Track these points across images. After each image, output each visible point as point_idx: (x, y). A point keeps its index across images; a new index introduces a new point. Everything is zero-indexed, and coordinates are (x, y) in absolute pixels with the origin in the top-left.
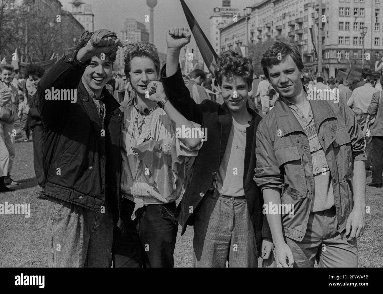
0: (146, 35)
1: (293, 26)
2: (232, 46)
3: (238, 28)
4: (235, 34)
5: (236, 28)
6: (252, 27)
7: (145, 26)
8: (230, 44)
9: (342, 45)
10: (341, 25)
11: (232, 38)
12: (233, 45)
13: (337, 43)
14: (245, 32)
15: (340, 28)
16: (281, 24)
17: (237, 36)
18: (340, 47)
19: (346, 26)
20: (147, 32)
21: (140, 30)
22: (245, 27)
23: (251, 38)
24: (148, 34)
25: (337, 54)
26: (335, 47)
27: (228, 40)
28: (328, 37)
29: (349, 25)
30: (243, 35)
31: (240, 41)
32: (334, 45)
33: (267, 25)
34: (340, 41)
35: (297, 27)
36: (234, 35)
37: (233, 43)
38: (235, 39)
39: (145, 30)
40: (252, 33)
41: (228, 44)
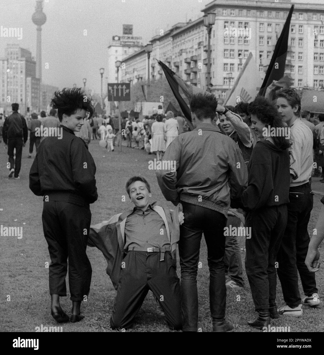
0: (32, 64)
1: (189, 63)
2: (132, 80)
3: (139, 61)
4: (136, 67)
5: (136, 61)
6: (153, 61)
7: (30, 54)
8: (130, 78)
9: (226, 85)
10: (226, 66)
11: (132, 72)
12: (134, 80)
13: (222, 84)
14: (145, 65)
15: (224, 69)
16: (179, 61)
17: (138, 70)
18: (224, 87)
19: (231, 68)
20: (33, 60)
21: (24, 59)
22: (145, 60)
23: (152, 73)
24: (35, 63)
25: (222, 94)
26: (220, 87)
27: (128, 74)
28: (214, 77)
29: (233, 66)
30: (143, 69)
31: (141, 76)
32: (219, 86)
33: (167, 59)
34: (224, 82)
35: (192, 65)
36: (134, 69)
37: (134, 77)
38: (136, 74)
39: (31, 57)
40: (153, 68)
41: (128, 79)
